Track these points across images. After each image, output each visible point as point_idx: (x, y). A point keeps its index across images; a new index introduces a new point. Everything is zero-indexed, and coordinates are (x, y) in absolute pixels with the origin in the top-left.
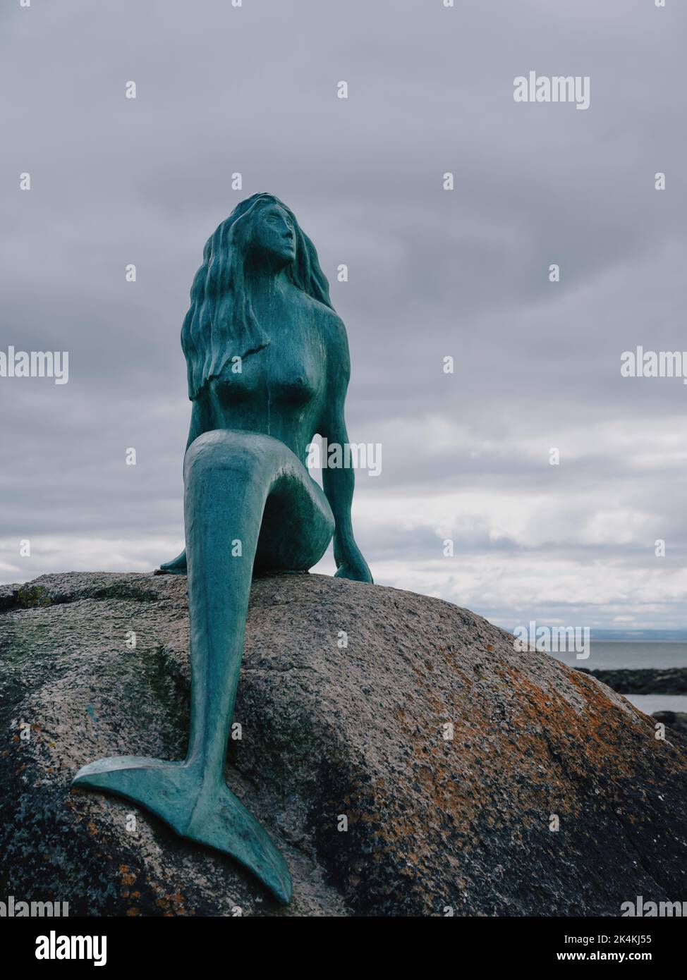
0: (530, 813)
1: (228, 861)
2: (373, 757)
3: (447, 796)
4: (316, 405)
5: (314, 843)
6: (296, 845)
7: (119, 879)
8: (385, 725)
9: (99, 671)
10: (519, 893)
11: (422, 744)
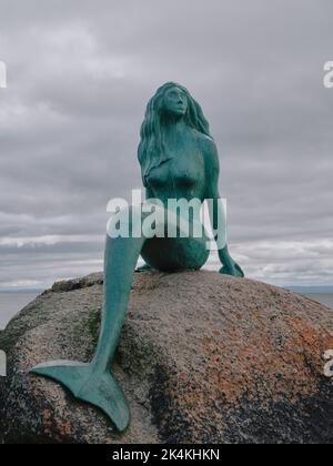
0: (280, 393)
1: (99, 410)
2: (181, 363)
3: (225, 382)
4: (201, 186)
5: (151, 404)
6: (142, 404)
7: (42, 416)
8: (194, 347)
9: (64, 320)
10: (258, 434)
11: (217, 356)
